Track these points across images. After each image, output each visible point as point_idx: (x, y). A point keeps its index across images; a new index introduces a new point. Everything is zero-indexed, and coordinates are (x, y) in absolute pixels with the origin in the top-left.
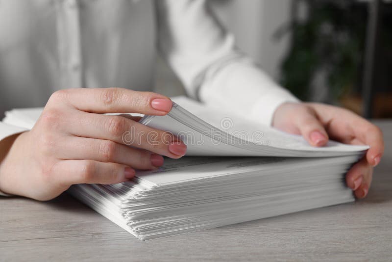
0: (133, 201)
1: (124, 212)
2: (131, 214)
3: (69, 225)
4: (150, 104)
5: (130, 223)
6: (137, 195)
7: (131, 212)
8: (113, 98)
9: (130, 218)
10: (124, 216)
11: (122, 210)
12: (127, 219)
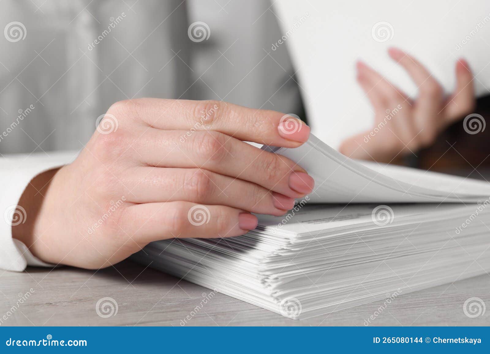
0: (277, 259)
1: (264, 277)
2: (277, 278)
3: (169, 304)
4: (277, 130)
5: (276, 293)
6: (283, 249)
7: (275, 276)
8: (215, 116)
9: (274, 285)
10: (264, 282)
11: (261, 273)
12: (271, 288)
